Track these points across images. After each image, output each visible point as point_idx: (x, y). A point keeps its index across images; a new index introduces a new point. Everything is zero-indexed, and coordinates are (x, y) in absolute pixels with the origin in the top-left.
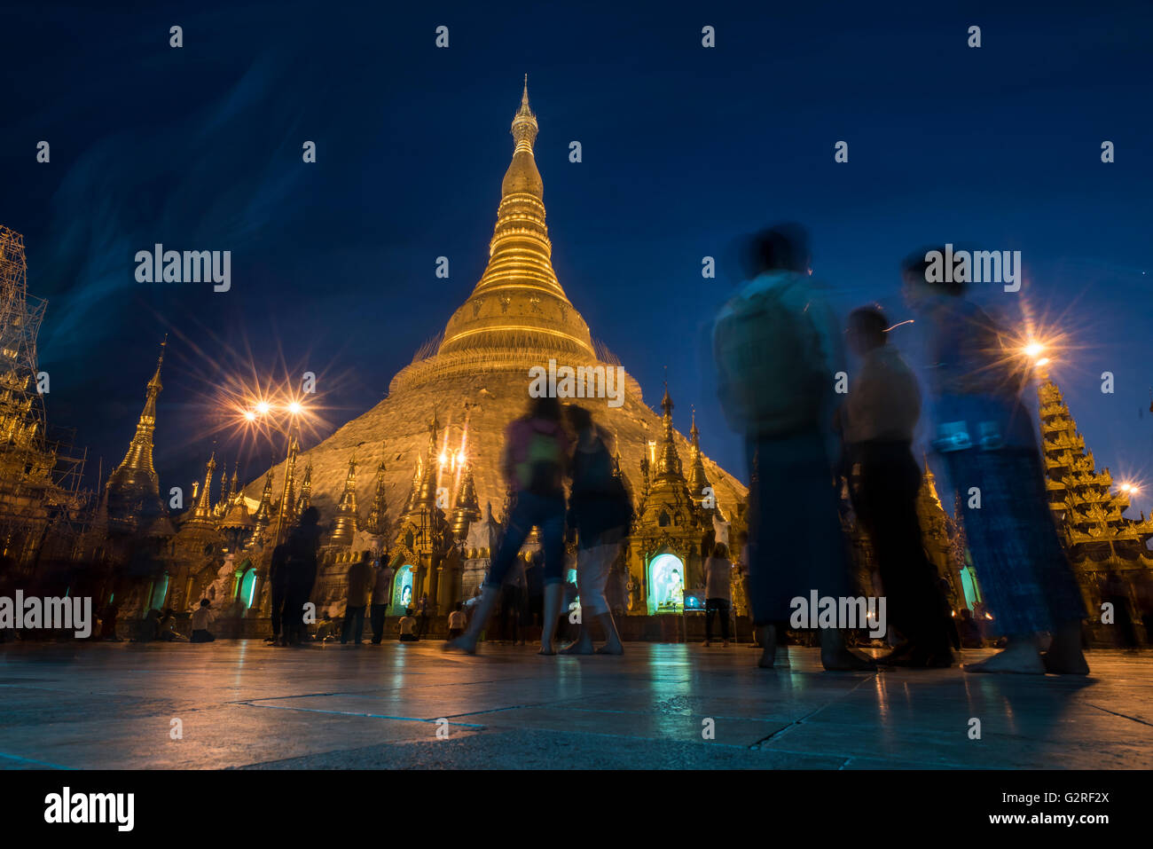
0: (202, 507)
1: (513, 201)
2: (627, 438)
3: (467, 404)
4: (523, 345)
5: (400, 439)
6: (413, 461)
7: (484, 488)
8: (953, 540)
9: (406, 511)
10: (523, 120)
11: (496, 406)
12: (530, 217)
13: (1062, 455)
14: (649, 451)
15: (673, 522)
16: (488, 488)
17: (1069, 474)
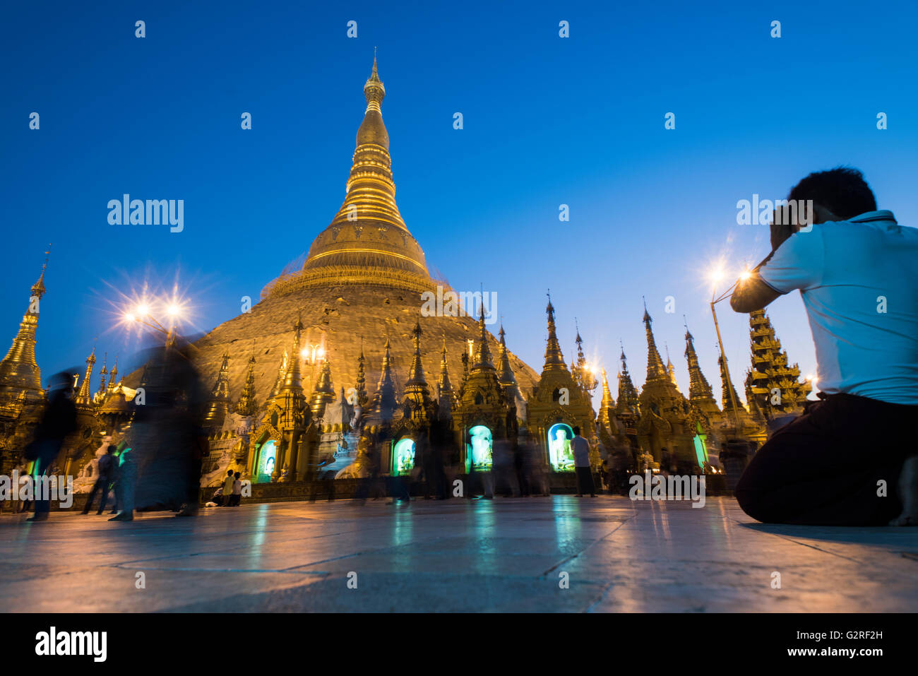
0: (82, 396)
1: (365, 150)
2: (452, 337)
3: (326, 310)
4: (373, 264)
5: (269, 337)
6: (280, 355)
7: (339, 376)
8: (688, 415)
9: (272, 396)
10: (373, 85)
11: (351, 311)
12: (378, 164)
13: (765, 353)
14: (468, 347)
15: (485, 401)
16: (342, 376)
17: (770, 367)
